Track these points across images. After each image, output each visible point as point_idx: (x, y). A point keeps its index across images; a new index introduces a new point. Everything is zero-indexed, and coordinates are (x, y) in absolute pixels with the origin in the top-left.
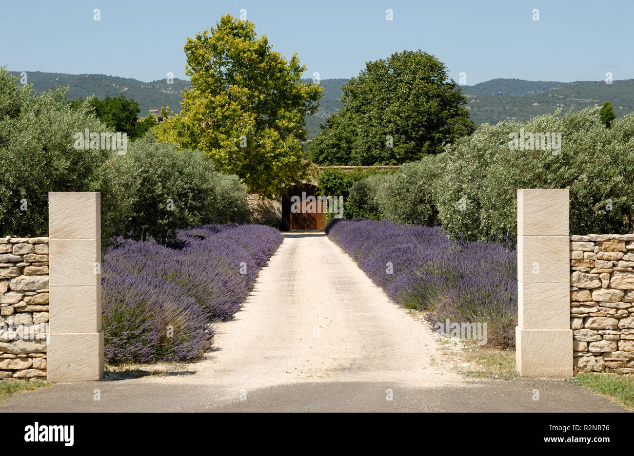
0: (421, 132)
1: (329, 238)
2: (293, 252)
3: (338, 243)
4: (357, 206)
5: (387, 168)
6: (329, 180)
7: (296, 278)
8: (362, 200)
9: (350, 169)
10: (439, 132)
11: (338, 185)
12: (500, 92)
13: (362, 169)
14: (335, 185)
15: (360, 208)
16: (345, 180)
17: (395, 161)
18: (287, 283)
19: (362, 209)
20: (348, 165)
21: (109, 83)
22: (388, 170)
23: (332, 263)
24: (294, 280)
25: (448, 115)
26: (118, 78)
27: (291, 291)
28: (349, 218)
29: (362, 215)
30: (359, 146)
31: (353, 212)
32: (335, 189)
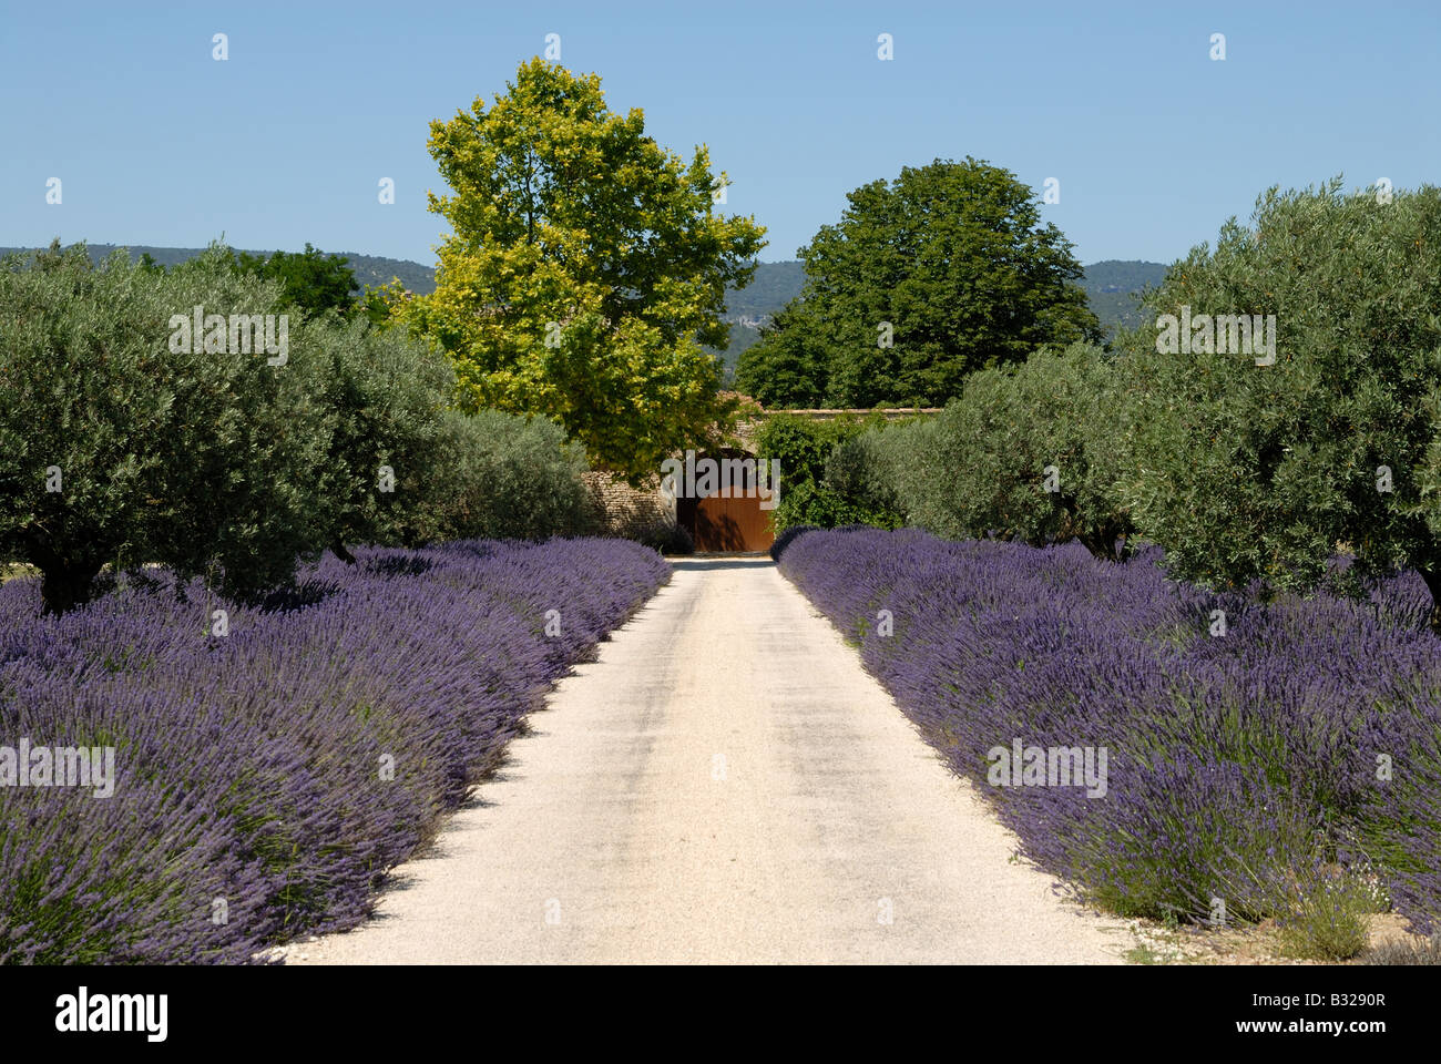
0: (980, 336)
1: (780, 572)
2: (686, 610)
3: (804, 586)
4: (844, 499)
5: (911, 414)
6: (782, 440)
7: (667, 709)
8: (854, 483)
9: (828, 415)
10: (1022, 338)
11: (802, 452)
12: (1112, 287)
13: (855, 416)
14: (797, 452)
15: (851, 502)
16: (819, 441)
17: (925, 401)
18: (633, 734)
19: (856, 505)
20: (823, 408)
21: (365, 270)
22: (913, 417)
23: (787, 650)
24: (660, 719)
25: (1041, 300)
26: (382, 260)
27: (634, 777)
28: (826, 526)
29: (856, 519)
30: (845, 367)
31: (835, 512)
32: (795, 460)
